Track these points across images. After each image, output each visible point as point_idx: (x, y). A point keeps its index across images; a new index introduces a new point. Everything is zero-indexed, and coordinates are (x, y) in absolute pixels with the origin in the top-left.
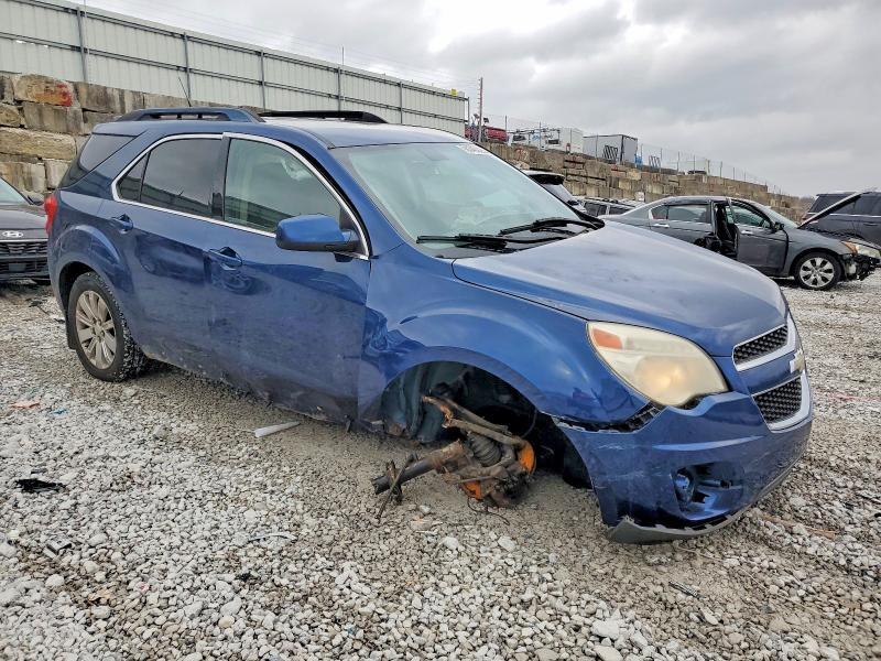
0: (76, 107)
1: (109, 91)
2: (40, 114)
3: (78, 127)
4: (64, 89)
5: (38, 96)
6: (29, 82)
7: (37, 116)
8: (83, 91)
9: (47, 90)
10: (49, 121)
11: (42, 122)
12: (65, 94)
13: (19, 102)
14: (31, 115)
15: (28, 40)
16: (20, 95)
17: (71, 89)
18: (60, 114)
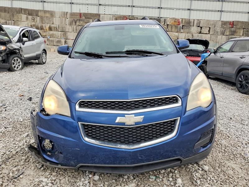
0: (181, 25)
1: (191, 20)
2: (172, 28)
3: (180, 30)
4: (179, 21)
5: (172, 23)
6: (171, 20)
7: (171, 28)
8: (184, 20)
9: (175, 21)
10: (173, 30)
11: (172, 30)
12: (179, 22)
13: (168, 25)
14: (170, 28)
15: (177, 9)
16: (168, 23)
17: (181, 20)
18: (176, 27)
